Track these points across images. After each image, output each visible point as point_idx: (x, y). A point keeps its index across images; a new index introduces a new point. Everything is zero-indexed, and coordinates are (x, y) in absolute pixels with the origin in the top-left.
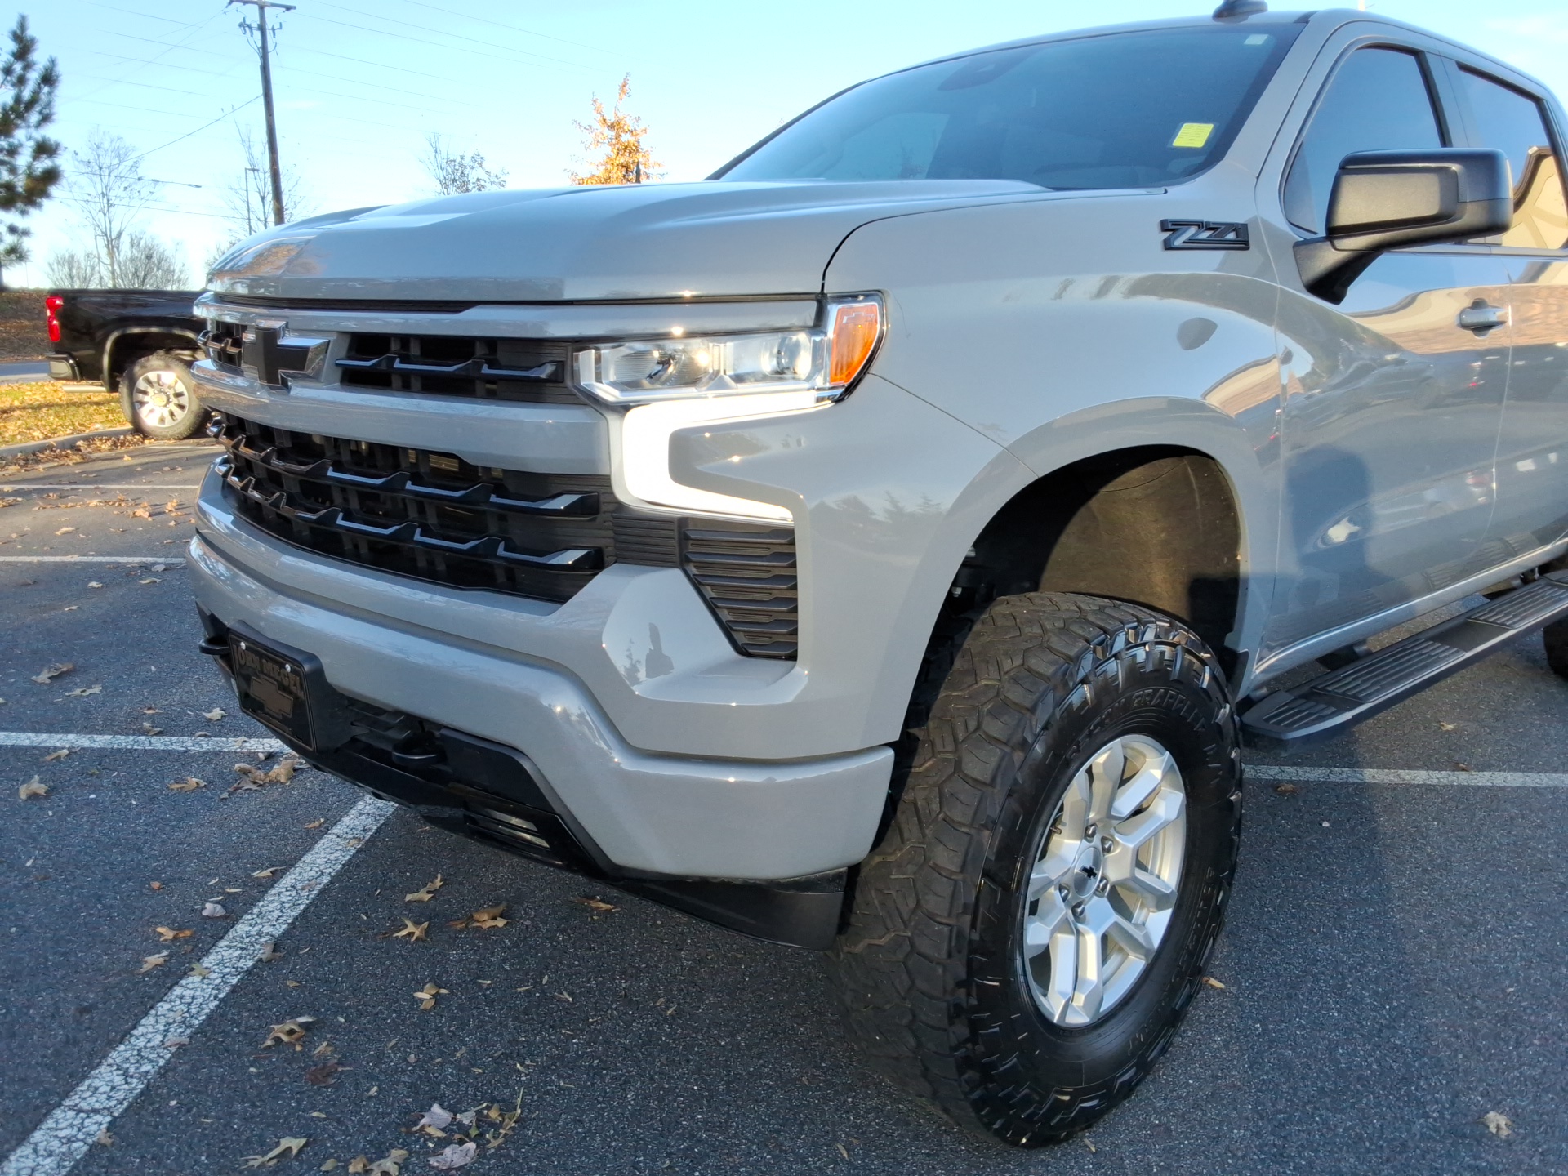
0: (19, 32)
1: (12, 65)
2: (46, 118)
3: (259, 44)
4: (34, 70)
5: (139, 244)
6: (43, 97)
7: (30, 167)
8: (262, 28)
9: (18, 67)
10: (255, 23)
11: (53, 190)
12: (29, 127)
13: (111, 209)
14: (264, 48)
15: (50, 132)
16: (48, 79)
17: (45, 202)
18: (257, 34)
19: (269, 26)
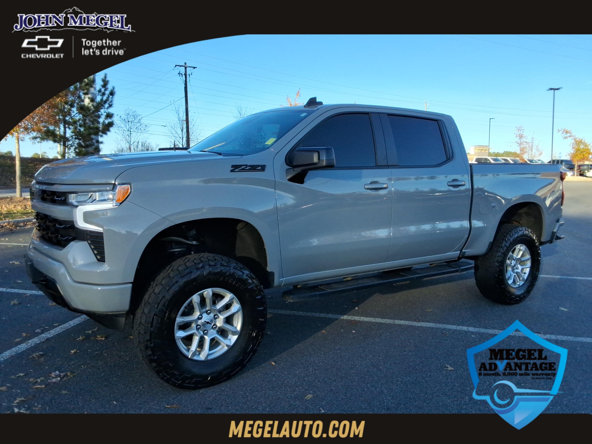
0: (104, 79)
1: (101, 89)
2: (110, 106)
3: (184, 80)
4: (108, 91)
5: (144, 145)
6: (110, 99)
7: (104, 122)
8: (186, 75)
9: (103, 90)
10: (183, 73)
11: (111, 129)
12: (105, 108)
13: (131, 135)
14: (186, 81)
15: (111, 110)
16: (112, 93)
17: (108, 133)
18: (184, 76)
19: (188, 74)
